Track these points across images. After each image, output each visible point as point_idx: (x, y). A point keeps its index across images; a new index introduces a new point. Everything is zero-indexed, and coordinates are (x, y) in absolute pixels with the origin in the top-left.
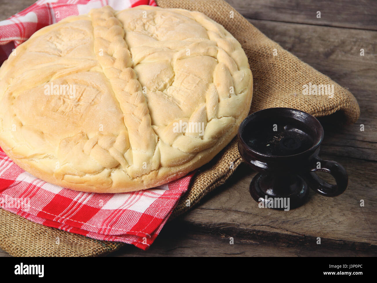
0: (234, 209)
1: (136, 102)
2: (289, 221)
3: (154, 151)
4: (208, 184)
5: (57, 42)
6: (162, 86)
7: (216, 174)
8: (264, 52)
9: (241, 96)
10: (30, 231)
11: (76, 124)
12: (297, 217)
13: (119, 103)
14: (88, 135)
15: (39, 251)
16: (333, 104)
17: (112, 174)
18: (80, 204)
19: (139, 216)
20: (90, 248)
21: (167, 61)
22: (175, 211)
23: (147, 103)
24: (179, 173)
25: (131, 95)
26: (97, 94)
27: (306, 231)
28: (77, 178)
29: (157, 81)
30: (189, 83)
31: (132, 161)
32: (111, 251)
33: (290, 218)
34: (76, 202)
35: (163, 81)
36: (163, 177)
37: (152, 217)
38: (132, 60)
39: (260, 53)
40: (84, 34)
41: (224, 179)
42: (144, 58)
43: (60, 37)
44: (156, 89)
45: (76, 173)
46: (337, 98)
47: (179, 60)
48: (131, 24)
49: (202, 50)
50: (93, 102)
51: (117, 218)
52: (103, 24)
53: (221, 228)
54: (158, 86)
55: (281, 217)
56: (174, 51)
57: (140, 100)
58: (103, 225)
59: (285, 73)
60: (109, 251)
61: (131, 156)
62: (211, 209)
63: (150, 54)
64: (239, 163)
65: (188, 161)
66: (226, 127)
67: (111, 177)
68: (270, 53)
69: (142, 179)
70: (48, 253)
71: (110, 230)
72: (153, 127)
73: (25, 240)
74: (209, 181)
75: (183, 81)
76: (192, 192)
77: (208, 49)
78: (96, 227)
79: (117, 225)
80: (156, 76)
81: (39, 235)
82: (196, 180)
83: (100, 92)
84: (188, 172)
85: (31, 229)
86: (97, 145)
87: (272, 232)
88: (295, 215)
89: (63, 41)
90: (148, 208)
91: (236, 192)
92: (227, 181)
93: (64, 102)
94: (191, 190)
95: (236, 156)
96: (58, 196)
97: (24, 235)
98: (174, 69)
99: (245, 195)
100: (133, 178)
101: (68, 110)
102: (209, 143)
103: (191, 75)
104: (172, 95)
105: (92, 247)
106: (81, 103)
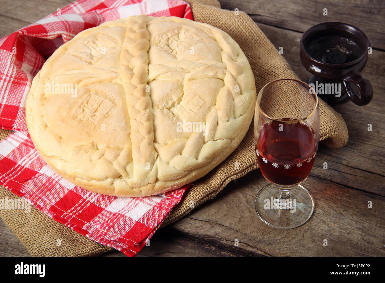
0: (219, 222)
1: (142, 120)
2: (265, 241)
3: (153, 167)
4: (199, 198)
5: (93, 47)
6: (170, 104)
7: (207, 189)
8: (272, 71)
9: (239, 120)
10: (41, 223)
11: (89, 133)
12: (272, 237)
13: (129, 118)
14: (98, 146)
15: (45, 244)
16: (322, 133)
17: (114, 183)
18: (88, 202)
19: (133, 224)
20: (88, 247)
21: (179, 80)
22: (167, 220)
23: (154, 121)
24: (174, 187)
25: (140, 112)
26: (112, 107)
27: (277, 253)
28: (85, 181)
29: (166, 100)
30: (193, 104)
31: (133, 173)
32: (106, 251)
33: (266, 238)
34: (85, 200)
35: (172, 100)
36: (159, 189)
37: (144, 226)
38: (148, 77)
39: (269, 72)
40: (115, 43)
41: (215, 194)
42: (158, 76)
43: (96, 42)
44: (164, 107)
45: (84, 178)
46: (327, 126)
47: (189, 81)
48: (157, 38)
49: (211, 73)
50: (107, 115)
51: (114, 223)
52: (132, 36)
53: (206, 239)
54: (166, 105)
55: (258, 236)
56: (186, 71)
57: (146, 119)
58: (101, 228)
59: (286, 95)
60: (104, 251)
61: (132, 169)
62: (200, 220)
63: (163, 73)
64: (229, 180)
65: (183, 177)
66: (220, 149)
67: (113, 185)
68: (277, 73)
69: (140, 189)
70: (51, 247)
71: (106, 234)
72: (154, 144)
73: (36, 232)
74: (201, 196)
75: (188, 102)
76: (184, 203)
77: (217, 73)
78: (96, 228)
79: (113, 230)
80: (166, 95)
81: (49, 227)
82: (190, 192)
83: (115, 105)
84: (183, 185)
85: (43, 221)
86: (103, 156)
87: (247, 250)
88: (270, 236)
89: (98, 46)
90: (142, 217)
91: (224, 205)
92: (217, 195)
93: (83, 110)
94: (184, 201)
95: (227, 175)
96: (71, 192)
97: (35, 227)
98: (184, 88)
99: (232, 209)
100: (133, 188)
101: (85, 119)
102: (203, 163)
103: (196, 97)
104: (178, 114)
105: (90, 246)
106: (97, 114)
